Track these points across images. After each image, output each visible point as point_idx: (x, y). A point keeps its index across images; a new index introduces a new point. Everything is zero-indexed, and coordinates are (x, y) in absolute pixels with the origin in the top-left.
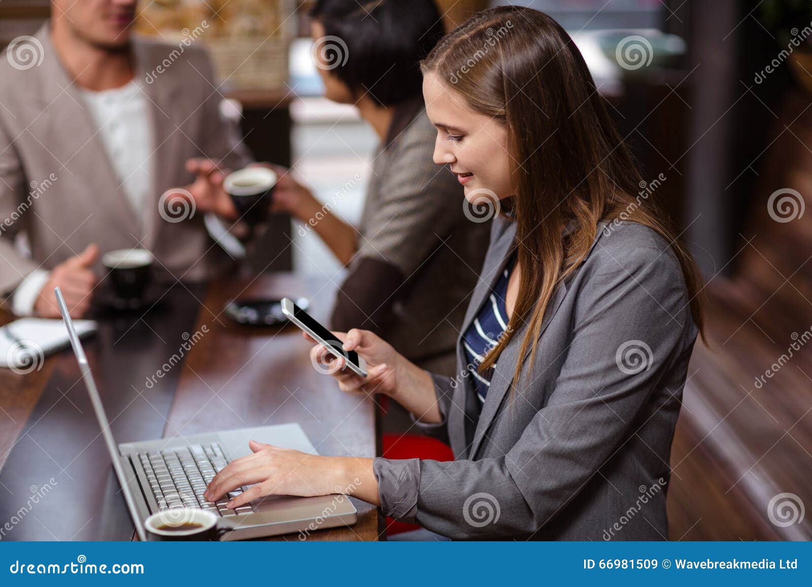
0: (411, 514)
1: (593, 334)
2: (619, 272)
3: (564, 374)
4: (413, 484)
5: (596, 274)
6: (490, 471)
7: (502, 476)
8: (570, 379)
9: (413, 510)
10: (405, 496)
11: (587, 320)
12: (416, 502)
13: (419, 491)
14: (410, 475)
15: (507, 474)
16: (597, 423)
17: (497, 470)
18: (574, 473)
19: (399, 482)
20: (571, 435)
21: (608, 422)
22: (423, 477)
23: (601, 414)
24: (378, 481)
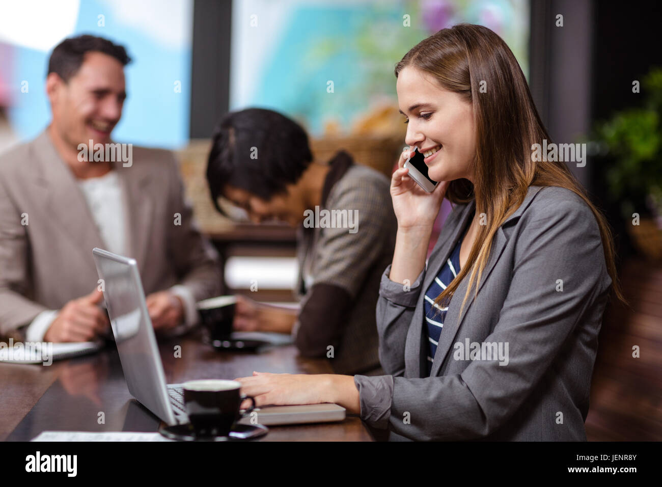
0: (386, 417)
1: (530, 269)
2: (550, 218)
3: (507, 304)
4: (388, 392)
5: (531, 222)
6: (451, 382)
7: (461, 386)
8: (512, 307)
9: (387, 414)
10: (382, 401)
11: (525, 258)
12: (390, 406)
13: (392, 398)
14: (386, 385)
15: (465, 385)
16: (536, 342)
17: (456, 382)
18: (518, 385)
19: (377, 389)
20: (515, 353)
21: (545, 342)
22: (396, 387)
23: (540, 335)
24: (359, 390)
